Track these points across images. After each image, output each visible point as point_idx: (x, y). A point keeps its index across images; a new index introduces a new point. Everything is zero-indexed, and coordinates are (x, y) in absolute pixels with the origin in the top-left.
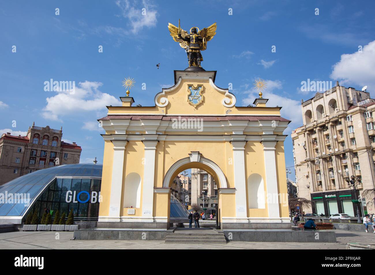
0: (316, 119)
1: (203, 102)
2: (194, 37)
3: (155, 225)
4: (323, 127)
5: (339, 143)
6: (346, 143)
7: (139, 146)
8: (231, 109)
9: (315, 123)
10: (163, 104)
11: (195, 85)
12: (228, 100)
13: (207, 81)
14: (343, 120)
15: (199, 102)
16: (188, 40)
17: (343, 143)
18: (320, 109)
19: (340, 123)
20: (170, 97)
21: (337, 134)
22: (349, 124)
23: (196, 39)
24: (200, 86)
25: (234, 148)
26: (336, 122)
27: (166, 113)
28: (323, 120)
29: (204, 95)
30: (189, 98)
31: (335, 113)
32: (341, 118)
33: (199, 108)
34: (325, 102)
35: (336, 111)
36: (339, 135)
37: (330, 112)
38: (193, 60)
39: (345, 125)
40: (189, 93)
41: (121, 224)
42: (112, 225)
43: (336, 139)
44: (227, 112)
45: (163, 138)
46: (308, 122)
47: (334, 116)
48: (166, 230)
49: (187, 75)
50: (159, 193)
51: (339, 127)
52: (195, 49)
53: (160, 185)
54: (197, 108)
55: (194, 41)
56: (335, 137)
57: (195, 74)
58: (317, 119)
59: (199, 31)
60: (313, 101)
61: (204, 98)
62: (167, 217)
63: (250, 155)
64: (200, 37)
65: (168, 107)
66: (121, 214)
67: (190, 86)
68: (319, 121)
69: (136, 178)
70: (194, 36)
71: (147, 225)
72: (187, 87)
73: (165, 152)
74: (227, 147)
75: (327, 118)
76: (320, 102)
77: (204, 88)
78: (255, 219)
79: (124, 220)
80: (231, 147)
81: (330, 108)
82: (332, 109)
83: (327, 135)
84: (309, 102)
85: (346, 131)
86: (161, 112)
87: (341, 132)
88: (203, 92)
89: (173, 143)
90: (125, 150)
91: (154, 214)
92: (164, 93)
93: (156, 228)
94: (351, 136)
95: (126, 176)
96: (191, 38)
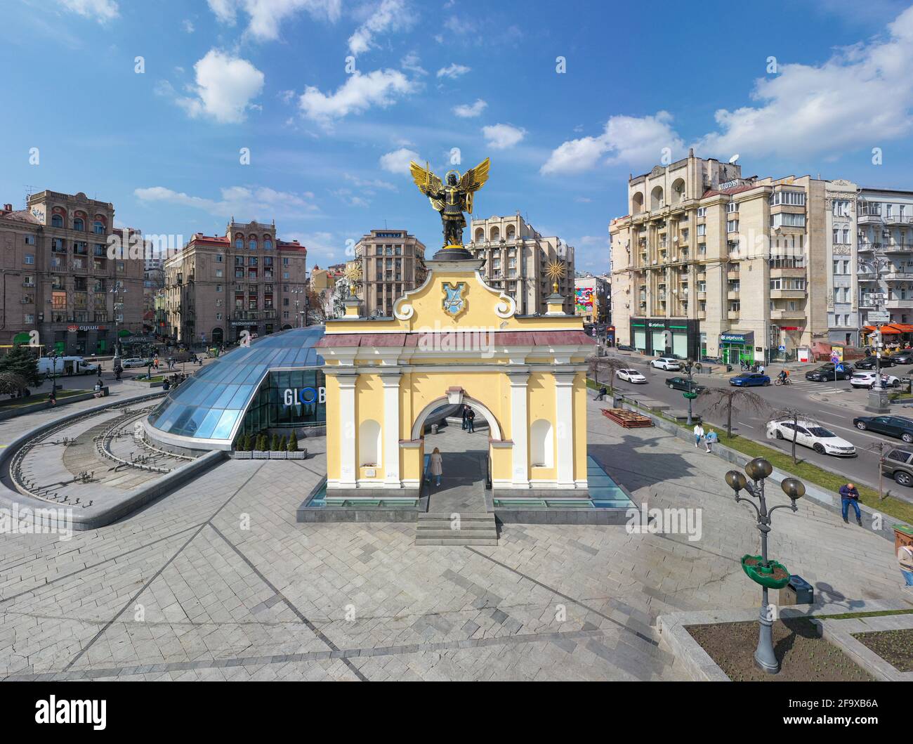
0: (648, 210)
1: (466, 309)
2: (452, 194)
3: (403, 493)
4: (659, 223)
5: (679, 248)
6: (690, 250)
7: (375, 381)
8: (508, 321)
9: (647, 215)
10: (406, 314)
11: (454, 281)
12: (503, 307)
13: (471, 275)
14: (691, 214)
15: (459, 310)
16: (442, 197)
17: (685, 250)
18: (658, 192)
19: (686, 218)
20: (416, 302)
21: (678, 236)
22: (700, 221)
23: (454, 197)
24: (460, 284)
25: (512, 384)
26: (680, 217)
27: (411, 329)
28: (661, 212)
29: (467, 297)
30: (444, 305)
31: (680, 203)
32: (688, 211)
33: (460, 320)
34: (666, 182)
35: (682, 199)
36: (682, 236)
37: (673, 200)
38: (449, 231)
39: (693, 222)
40: (443, 296)
41: (359, 491)
42: (346, 492)
43: (677, 243)
44: (501, 326)
45: (408, 370)
46: (636, 211)
47: (679, 207)
48: (418, 498)
49: (440, 265)
50: (407, 448)
51: (682, 225)
52: (453, 216)
53: (407, 436)
54: (457, 318)
55: (452, 200)
56: (675, 239)
57: (453, 264)
58: (650, 208)
59: (459, 178)
60: (647, 178)
61: (467, 303)
62: (418, 480)
63: (536, 393)
64: (461, 191)
65: (413, 319)
66: (357, 477)
67: (445, 284)
68: (653, 213)
69: (374, 426)
70: (452, 191)
71: (393, 492)
72: (440, 286)
73: (413, 390)
74: (501, 380)
75: (667, 210)
76: (659, 182)
77: (468, 287)
78: (540, 482)
79: (363, 486)
80: (508, 381)
81: (673, 193)
82: (677, 194)
83: (664, 235)
84: (641, 179)
85: (693, 231)
86: (403, 328)
87: (685, 231)
88: (465, 293)
89: (424, 375)
90: (355, 388)
91: (401, 478)
92: (406, 298)
93: (405, 496)
94: (701, 240)
95: (360, 424)
96: (447, 195)
